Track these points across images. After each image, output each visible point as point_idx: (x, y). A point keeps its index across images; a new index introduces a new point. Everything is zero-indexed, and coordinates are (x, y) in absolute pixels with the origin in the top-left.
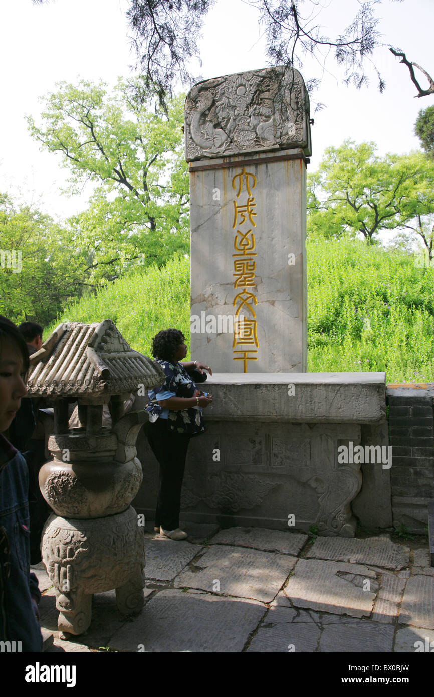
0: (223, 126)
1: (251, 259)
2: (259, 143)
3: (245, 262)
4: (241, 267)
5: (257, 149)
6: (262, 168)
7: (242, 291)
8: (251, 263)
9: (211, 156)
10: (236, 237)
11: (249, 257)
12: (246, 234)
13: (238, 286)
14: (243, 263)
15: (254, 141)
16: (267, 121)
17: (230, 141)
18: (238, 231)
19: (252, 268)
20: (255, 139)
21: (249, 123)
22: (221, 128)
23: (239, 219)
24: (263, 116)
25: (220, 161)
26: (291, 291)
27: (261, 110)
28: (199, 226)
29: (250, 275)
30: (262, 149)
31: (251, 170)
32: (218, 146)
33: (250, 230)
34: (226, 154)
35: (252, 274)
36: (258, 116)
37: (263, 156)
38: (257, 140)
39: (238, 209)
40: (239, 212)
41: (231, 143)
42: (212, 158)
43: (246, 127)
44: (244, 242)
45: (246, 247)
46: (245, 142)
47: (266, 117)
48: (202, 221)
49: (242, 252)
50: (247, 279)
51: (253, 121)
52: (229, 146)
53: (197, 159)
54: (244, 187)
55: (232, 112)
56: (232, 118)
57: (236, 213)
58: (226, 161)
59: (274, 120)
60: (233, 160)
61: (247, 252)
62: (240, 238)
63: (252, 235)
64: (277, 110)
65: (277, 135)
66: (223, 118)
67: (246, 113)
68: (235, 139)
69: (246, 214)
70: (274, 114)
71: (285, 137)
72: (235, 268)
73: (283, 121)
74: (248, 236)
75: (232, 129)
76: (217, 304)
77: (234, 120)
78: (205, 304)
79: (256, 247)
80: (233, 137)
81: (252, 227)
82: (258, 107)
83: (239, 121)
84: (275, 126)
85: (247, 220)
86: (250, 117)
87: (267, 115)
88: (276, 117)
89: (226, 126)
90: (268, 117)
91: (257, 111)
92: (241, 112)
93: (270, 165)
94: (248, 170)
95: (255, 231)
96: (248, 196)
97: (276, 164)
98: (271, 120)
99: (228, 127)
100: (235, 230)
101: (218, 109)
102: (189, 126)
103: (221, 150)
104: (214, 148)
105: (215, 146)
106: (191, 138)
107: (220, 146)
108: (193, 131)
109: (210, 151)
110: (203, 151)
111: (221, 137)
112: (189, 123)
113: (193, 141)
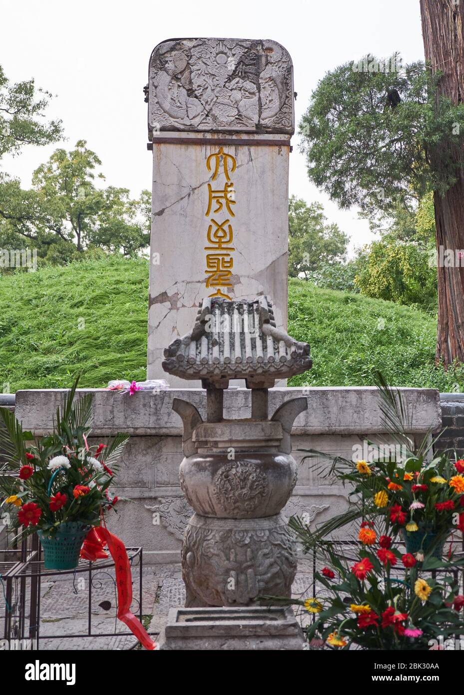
0: (198, 95)
1: (228, 255)
2: (241, 122)
3: (220, 258)
4: (215, 262)
5: (238, 128)
6: (243, 150)
7: (216, 292)
8: (227, 259)
9: (182, 127)
10: (210, 226)
11: (225, 252)
12: (222, 225)
13: (212, 285)
14: (218, 259)
15: (236, 118)
16: (252, 98)
17: (206, 113)
18: (213, 220)
19: (228, 265)
20: (237, 117)
21: (230, 96)
22: (196, 97)
23: (215, 206)
24: (247, 91)
25: (192, 136)
26: (274, 294)
27: (244, 85)
28: (163, 209)
29: (227, 273)
30: (244, 128)
31: (230, 150)
32: (191, 117)
33: (228, 220)
34: (201, 128)
35: (230, 272)
36: (240, 90)
37: (245, 137)
38: (239, 117)
39: (213, 195)
40: (214, 198)
41: (207, 116)
42: (183, 131)
43: (226, 101)
44: (220, 234)
45: (223, 240)
46: (225, 117)
47: (250, 93)
48: (168, 204)
49: (217, 246)
50: (222, 277)
51: (237, 95)
52: (205, 119)
53: (165, 129)
54: (221, 169)
55: (210, 81)
56: (209, 88)
57: (211, 198)
58: (200, 136)
59: (260, 98)
60: (209, 136)
61: (224, 246)
62: (214, 228)
63: (230, 226)
64: (264, 88)
65: (263, 116)
66: (199, 86)
67: (227, 84)
68: (213, 112)
69: (223, 201)
70: (259, 92)
71: (273, 119)
72: (208, 263)
73: (270, 101)
74: (226, 227)
75: (209, 100)
76: (183, 306)
77: (213, 90)
78: (168, 304)
79: (234, 240)
80: (211, 109)
81: (229, 217)
82: (241, 81)
83: (218, 92)
84: (260, 106)
85: (224, 208)
86: (231, 90)
87: (252, 91)
88: (262, 96)
89: (201, 95)
90: (253, 94)
91: (240, 85)
92: (222, 84)
93: (253, 149)
94: (226, 150)
95: (233, 221)
96: (226, 181)
97: (260, 148)
98: (256, 98)
99: (204, 96)
100: (208, 218)
101: (193, 75)
102: (156, 87)
103: (196, 122)
104: (186, 118)
105: (188, 116)
106: (157, 103)
107: (194, 117)
108: (159, 94)
109: (182, 122)
110: (172, 119)
111: (196, 107)
112: (156, 84)
113: (160, 106)
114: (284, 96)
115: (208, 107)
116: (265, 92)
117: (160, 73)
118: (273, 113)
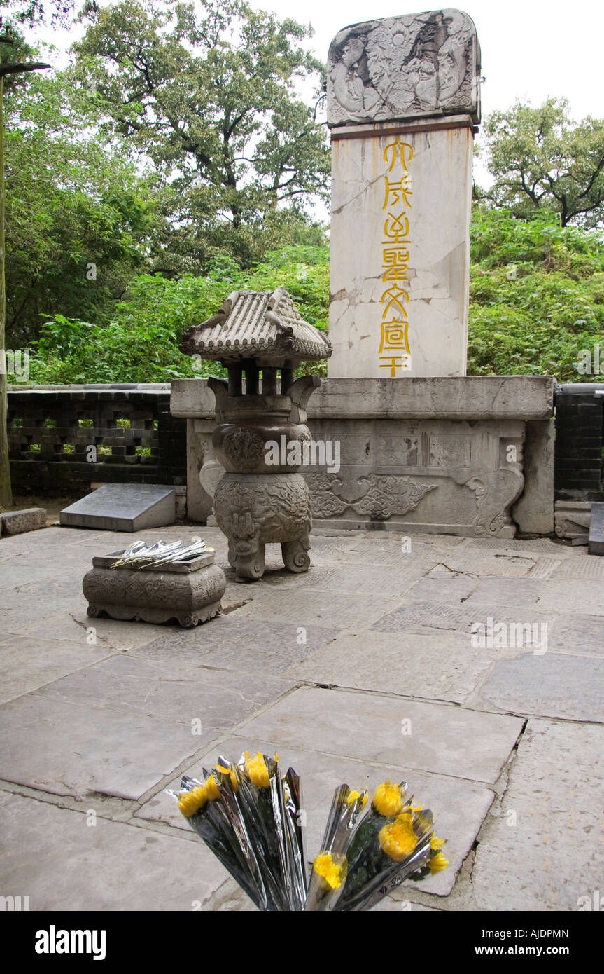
0: (374, 83)
1: (405, 248)
2: (417, 107)
3: (397, 251)
4: (391, 257)
5: (415, 114)
6: (421, 137)
7: (392, 287)
8: (403, 252)
9: (358, 120)
10: (387, 220)
11: (401, 245)
12: (399, 217)
13: (389, 279)
14: (395, 253)
15: (413, 104)
16: (429, 79)
17: (383, 102)
18: (389, 214)
19: (405, 258)
20: (414, 101)
21: (406, 80)
22: (373, 86)
23: (392, 198)
24: (424, 72)
25: (369, 128)
26: (450, 286)
27: (422, 65)
28: (342, 207)
29: (403, 267)
30: (422, 113)
31: (407, 139)
32: (367, 108)
33: (404, 213)
34: (377, 119)
35: (406, 266)
36: (418, 72)
37: (422, 123)
38: (417, 102)
39: (391, 187)
40: (391, 190)
41: (384, 104)
42: (360, 124)
43: (403, 85)
44: (397, 227)
45: (400, 233)
46: (403, 105)
47: (428, 74)
48: (345, 201)
49: (393, 239)
50: (398, 272)
51: (414, 77)
52: (381, 108)
53: (342, 124)
54: (398, 160)
55: (386, 66)
56: (386, 73)
57: (388, 191)
58: (378, 127)
59: (438, 78)
60: (386, 126)
61: (400, 239)
62: (392, 221)
63: (406, 218)
64: (442, 65)
65: (441, 97)
66: (375, 74)
67: (404, 67)
68: (390, 100)
69: (400, 193)
70: (437, 70)
71: (451, 99)
72: (385, 258)
73: (449, 79)
74: (402, 220)
75: (386, 87)
76: (361, 302)
77: (389, 76)
78: (346, 301)
79: (411, 233)
80: (387, 98)
81: (407, 209)
82: (419, 61)
83: (394, 77)
84: (438, 86)
85: (401, 201)
86: (408, 73)
87: (429, 71)
88: (441, 74)
89: (378, 83)
90: (431, 74)
91: (417, 66)
92: (398, 67)
93: (430, 135)
94: (404, 139)
95: (410, 213)
96: (403, 171)
97: (438, 133)
98: (434, 78)
99: (381, 85)
100: (385, 212)
102: (333, 81)
103: (371, 113)
104: (363, 110)
105: (364, 108)
106: (335, 98)
107: (370, 109)
108: (337, 89)
109: (359, 114)
110: (349, 113)
111: (372, 97)
112: (333, 78)
113: (338, 101)
114: (464, 71)
115: (384, 96)
116: (444, 70)
117: (337, 65)
118: (452, 93)
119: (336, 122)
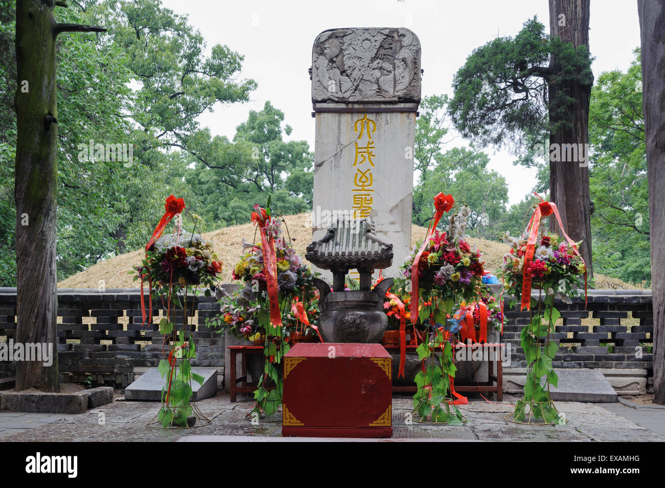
1: (369, 195)
3: (363, 197)
4: (359, 201)
5: (378, 99)
6: (383, 116)
8: (368, 198)
9: (337, 100)
10: (357, 174)
11: (367, 192)
12: (365, 173)
13: (357, 216)
16: (389, 75)
17: (354, 88)
18: (358, 170)
19: (369, 202)
21: (372, 74)
22: (347, 76)
23: (360, 159)
25: (343, 106)
26: (402, 225)
27: (383, 65)
28: (323, 162)
30: (383, 99)
31: (372, 117)
32: (343, 91)
33: (369, 169)
34: (351, 99)
35: (369, 207)
38: (380, 90)
39: (359, 150)
40: (360, 152)
41: (355, 90)
42: (337, 102)
43: (369, 78)
44: (364, 179)
45: (366, 184)
46: (369, 92)
47: (387, 71)
48: (326, 158)
49: (361, 188)
50: (364, 212)
52: (354, 92)
53: (324, 101)
54: (365, 131)
55: (357, 62)
56: (357, 68)
57: (357, 153)
58: (350, 106)
59: (395, 75)
60: (356, 106)
61: (366, 188)
62: (360, 175)
63: (371, 173)
64: (398, 67)
65: (397, 89)
66: (349, 67)
67: (370, 65)
68: (360, 87)
69: (366, 155)
70: (394, 70)
71: (404, 91)
72: (355, 201)
73: (403, 77)
74: (367, 174)
75: (357, 78)
77: (360, 70)
79: (374, 183)
80: (358, 85)
81: (371, 167)
82: (381, 62)
83: (363, 71)
84: (395, 81)
85: (367, 160)
86: (373, 69)
87: (389, 70)
88: (397, 73)
89: (351, 74)
90: (390, 72)
91: (380, 65)
92: (366, 66)
93: (389, 115)
94: (369, 116)
95: (373, 170)
96: (368, 140)
97: (394, 115)
98: (392, 75)
99: (354, 75)
100: (355, 168)
101: (345, 57)
102: (317, 69)
103: (347, 95)
104: (340, 93)
105: (341, 91)
106: (319, 81)
107: (346, 92)
108: (320, 75)
109: (336, 95)
110: (329, 93)
111: (347, 84)
112: (317, 66)
113: (321, 83)
114: (413, 73)
115: (356, 84)
116: (399, 70)
117: (321, 57)
118: (404, 87)
119: (319, 99)
